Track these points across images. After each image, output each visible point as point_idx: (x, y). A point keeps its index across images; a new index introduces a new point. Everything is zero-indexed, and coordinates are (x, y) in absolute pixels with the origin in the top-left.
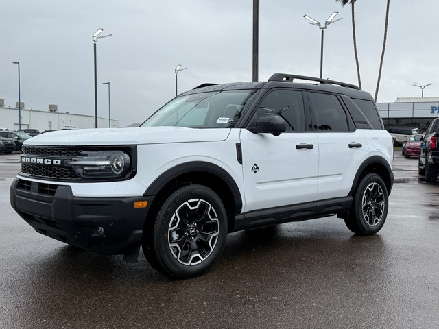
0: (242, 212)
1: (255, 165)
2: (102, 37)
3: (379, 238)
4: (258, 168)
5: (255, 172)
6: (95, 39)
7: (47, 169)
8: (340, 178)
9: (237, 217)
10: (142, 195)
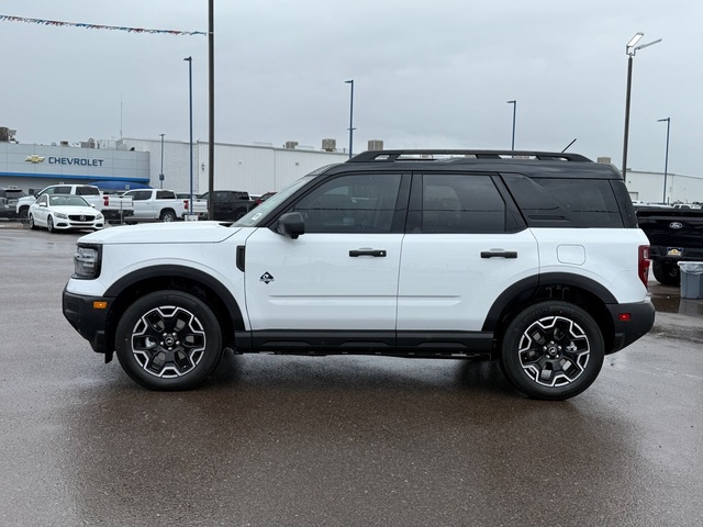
0: (246, 329)
1: (267, 273)
2: (644, 46)
4: (271, 277)
5: (267, 282)
6: (631, 50)
9: (237, 334)
10: (101, 295)
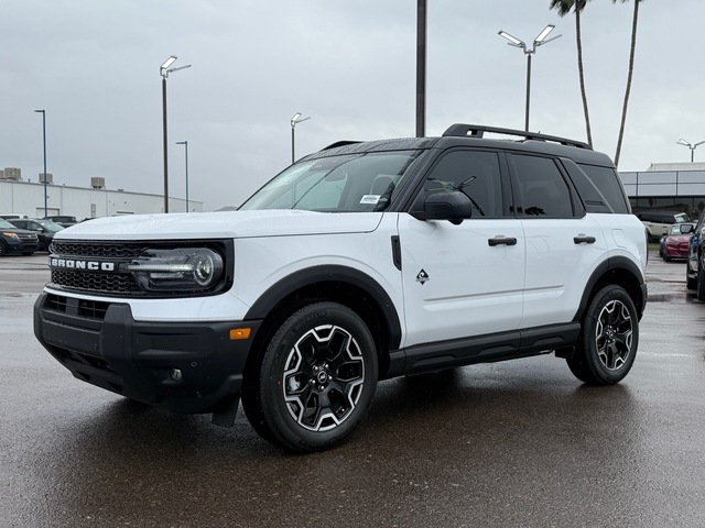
0: (401, 347)
1: (422, 271)
2: (175, 69)
3: (623, 390)
4: (426, 276)
5: (423, 283)
6: (164, 72)
7: (92, 277)
8: (560, 292)
9: (393, 355)
10: (242, 318)
